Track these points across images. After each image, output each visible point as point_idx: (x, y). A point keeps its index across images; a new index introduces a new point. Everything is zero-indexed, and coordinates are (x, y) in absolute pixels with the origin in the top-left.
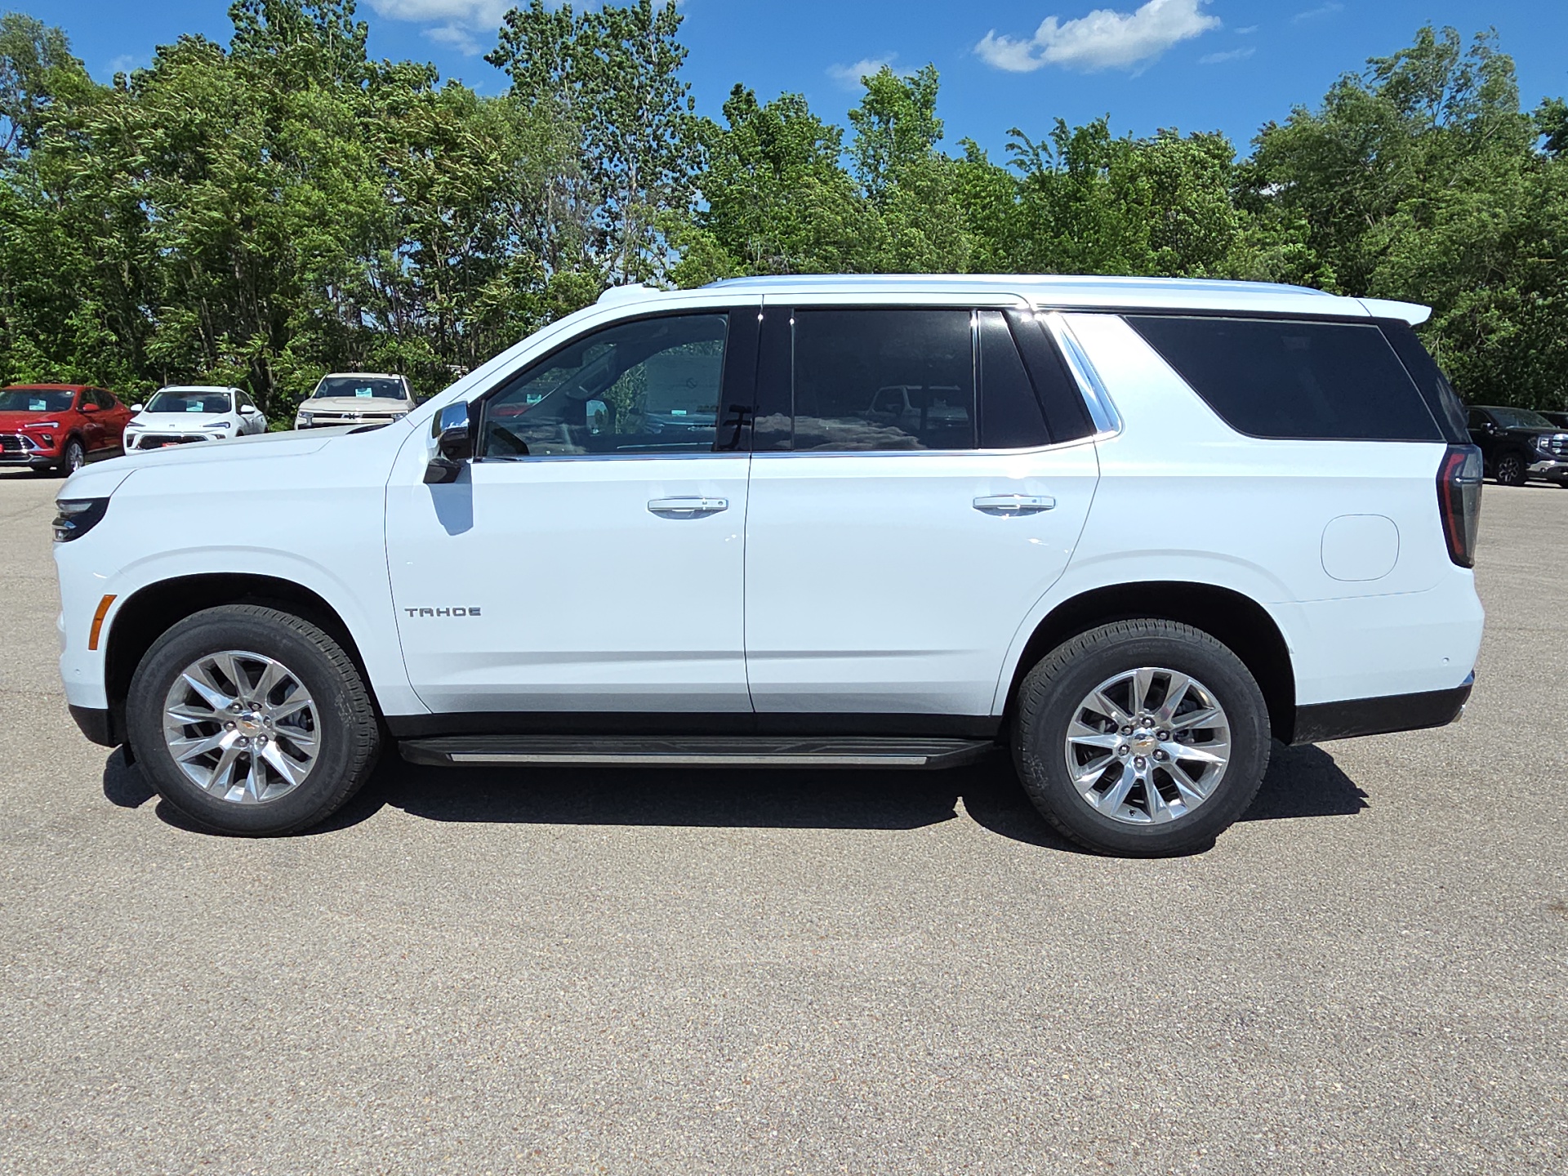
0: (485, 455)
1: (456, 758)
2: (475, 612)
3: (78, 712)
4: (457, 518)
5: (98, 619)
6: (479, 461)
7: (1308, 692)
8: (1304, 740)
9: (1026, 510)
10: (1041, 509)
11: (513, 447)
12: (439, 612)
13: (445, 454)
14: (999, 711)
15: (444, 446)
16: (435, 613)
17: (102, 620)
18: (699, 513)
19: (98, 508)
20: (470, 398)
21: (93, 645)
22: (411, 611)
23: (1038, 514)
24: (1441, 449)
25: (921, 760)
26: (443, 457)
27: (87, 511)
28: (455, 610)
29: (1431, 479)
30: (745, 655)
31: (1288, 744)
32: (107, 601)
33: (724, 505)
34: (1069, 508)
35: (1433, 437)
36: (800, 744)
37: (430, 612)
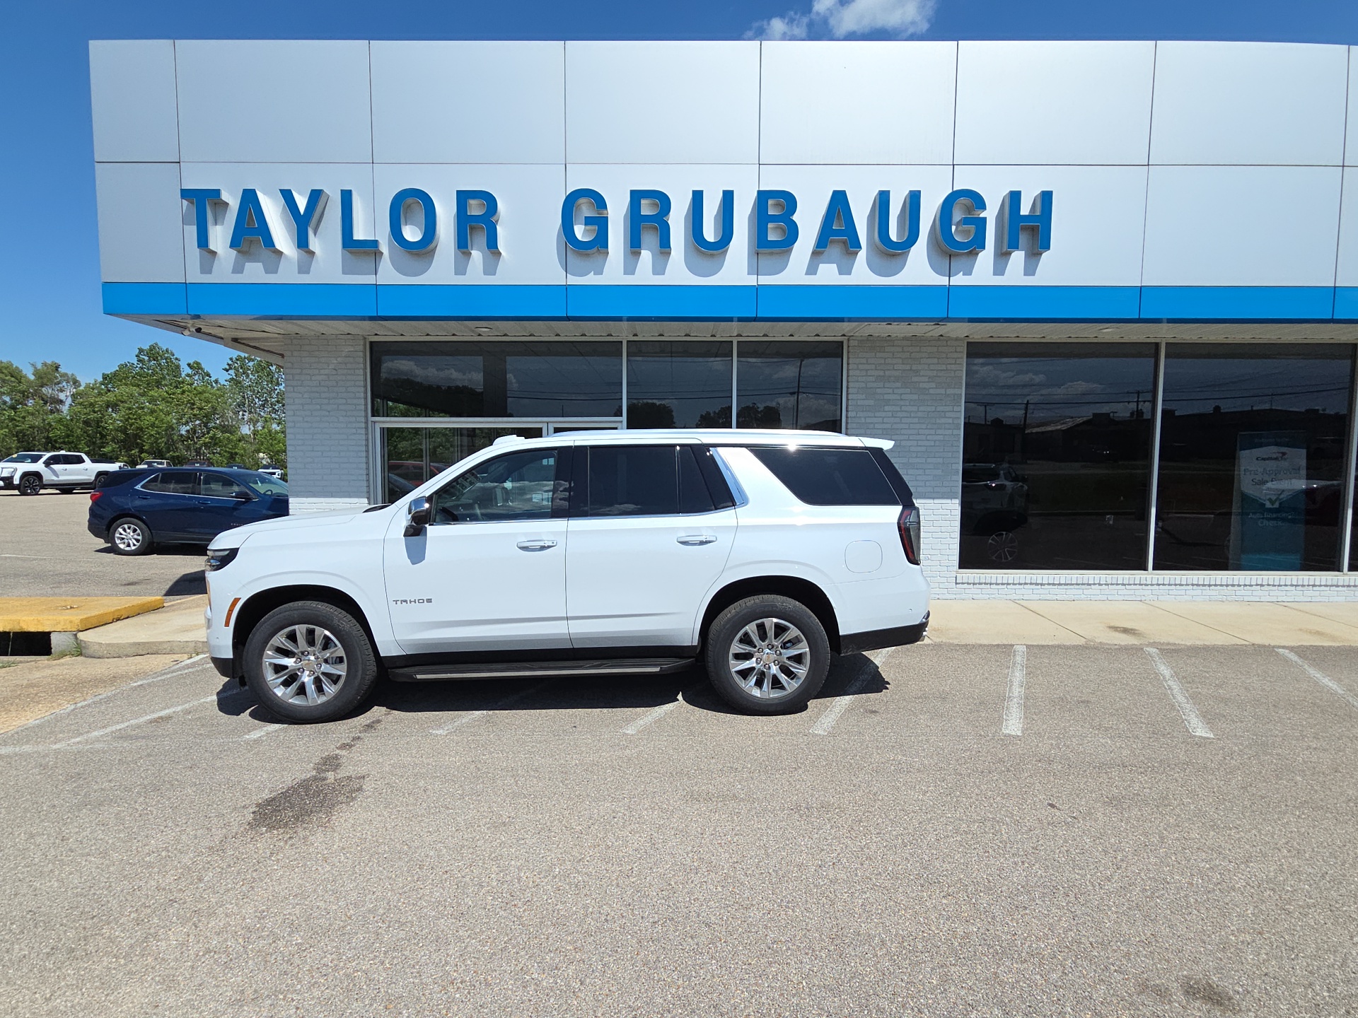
0: (435, 522)
1: (419, 677)
2: (429, 601)
3: (216, 661)
4: (416, 555)
5: (231, 611)
6: (432, 525)
7: (846, 627)
8: (847, 652)
9: (702, 543)
10: (710, 542)
11: (451, 517)
12: (411, 602)
13: (415, 523)
14: (695, 643)
15: (414, 518)
16: (408, 602)
17: (232, 611)
18: (543, 548)
19: (233, 553)
20: (427, 494)
21: (227, 624)
22: (397, 601)
23: (709, 544)
24: (900, 508)
25: (657, 669)
26: (413, 523)
27: (228, 555)
28: (419, 600)
29: (893, 523)
30: (567, 618)
31: (840, 654)
32: (236, 600)
33: (555, 544)
34: (724, 541)
35: (894, 503)
36: (595, 664)
37: (406, 601)
